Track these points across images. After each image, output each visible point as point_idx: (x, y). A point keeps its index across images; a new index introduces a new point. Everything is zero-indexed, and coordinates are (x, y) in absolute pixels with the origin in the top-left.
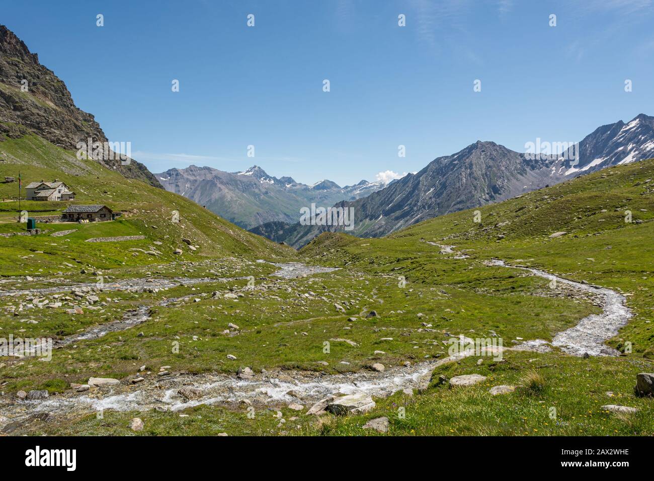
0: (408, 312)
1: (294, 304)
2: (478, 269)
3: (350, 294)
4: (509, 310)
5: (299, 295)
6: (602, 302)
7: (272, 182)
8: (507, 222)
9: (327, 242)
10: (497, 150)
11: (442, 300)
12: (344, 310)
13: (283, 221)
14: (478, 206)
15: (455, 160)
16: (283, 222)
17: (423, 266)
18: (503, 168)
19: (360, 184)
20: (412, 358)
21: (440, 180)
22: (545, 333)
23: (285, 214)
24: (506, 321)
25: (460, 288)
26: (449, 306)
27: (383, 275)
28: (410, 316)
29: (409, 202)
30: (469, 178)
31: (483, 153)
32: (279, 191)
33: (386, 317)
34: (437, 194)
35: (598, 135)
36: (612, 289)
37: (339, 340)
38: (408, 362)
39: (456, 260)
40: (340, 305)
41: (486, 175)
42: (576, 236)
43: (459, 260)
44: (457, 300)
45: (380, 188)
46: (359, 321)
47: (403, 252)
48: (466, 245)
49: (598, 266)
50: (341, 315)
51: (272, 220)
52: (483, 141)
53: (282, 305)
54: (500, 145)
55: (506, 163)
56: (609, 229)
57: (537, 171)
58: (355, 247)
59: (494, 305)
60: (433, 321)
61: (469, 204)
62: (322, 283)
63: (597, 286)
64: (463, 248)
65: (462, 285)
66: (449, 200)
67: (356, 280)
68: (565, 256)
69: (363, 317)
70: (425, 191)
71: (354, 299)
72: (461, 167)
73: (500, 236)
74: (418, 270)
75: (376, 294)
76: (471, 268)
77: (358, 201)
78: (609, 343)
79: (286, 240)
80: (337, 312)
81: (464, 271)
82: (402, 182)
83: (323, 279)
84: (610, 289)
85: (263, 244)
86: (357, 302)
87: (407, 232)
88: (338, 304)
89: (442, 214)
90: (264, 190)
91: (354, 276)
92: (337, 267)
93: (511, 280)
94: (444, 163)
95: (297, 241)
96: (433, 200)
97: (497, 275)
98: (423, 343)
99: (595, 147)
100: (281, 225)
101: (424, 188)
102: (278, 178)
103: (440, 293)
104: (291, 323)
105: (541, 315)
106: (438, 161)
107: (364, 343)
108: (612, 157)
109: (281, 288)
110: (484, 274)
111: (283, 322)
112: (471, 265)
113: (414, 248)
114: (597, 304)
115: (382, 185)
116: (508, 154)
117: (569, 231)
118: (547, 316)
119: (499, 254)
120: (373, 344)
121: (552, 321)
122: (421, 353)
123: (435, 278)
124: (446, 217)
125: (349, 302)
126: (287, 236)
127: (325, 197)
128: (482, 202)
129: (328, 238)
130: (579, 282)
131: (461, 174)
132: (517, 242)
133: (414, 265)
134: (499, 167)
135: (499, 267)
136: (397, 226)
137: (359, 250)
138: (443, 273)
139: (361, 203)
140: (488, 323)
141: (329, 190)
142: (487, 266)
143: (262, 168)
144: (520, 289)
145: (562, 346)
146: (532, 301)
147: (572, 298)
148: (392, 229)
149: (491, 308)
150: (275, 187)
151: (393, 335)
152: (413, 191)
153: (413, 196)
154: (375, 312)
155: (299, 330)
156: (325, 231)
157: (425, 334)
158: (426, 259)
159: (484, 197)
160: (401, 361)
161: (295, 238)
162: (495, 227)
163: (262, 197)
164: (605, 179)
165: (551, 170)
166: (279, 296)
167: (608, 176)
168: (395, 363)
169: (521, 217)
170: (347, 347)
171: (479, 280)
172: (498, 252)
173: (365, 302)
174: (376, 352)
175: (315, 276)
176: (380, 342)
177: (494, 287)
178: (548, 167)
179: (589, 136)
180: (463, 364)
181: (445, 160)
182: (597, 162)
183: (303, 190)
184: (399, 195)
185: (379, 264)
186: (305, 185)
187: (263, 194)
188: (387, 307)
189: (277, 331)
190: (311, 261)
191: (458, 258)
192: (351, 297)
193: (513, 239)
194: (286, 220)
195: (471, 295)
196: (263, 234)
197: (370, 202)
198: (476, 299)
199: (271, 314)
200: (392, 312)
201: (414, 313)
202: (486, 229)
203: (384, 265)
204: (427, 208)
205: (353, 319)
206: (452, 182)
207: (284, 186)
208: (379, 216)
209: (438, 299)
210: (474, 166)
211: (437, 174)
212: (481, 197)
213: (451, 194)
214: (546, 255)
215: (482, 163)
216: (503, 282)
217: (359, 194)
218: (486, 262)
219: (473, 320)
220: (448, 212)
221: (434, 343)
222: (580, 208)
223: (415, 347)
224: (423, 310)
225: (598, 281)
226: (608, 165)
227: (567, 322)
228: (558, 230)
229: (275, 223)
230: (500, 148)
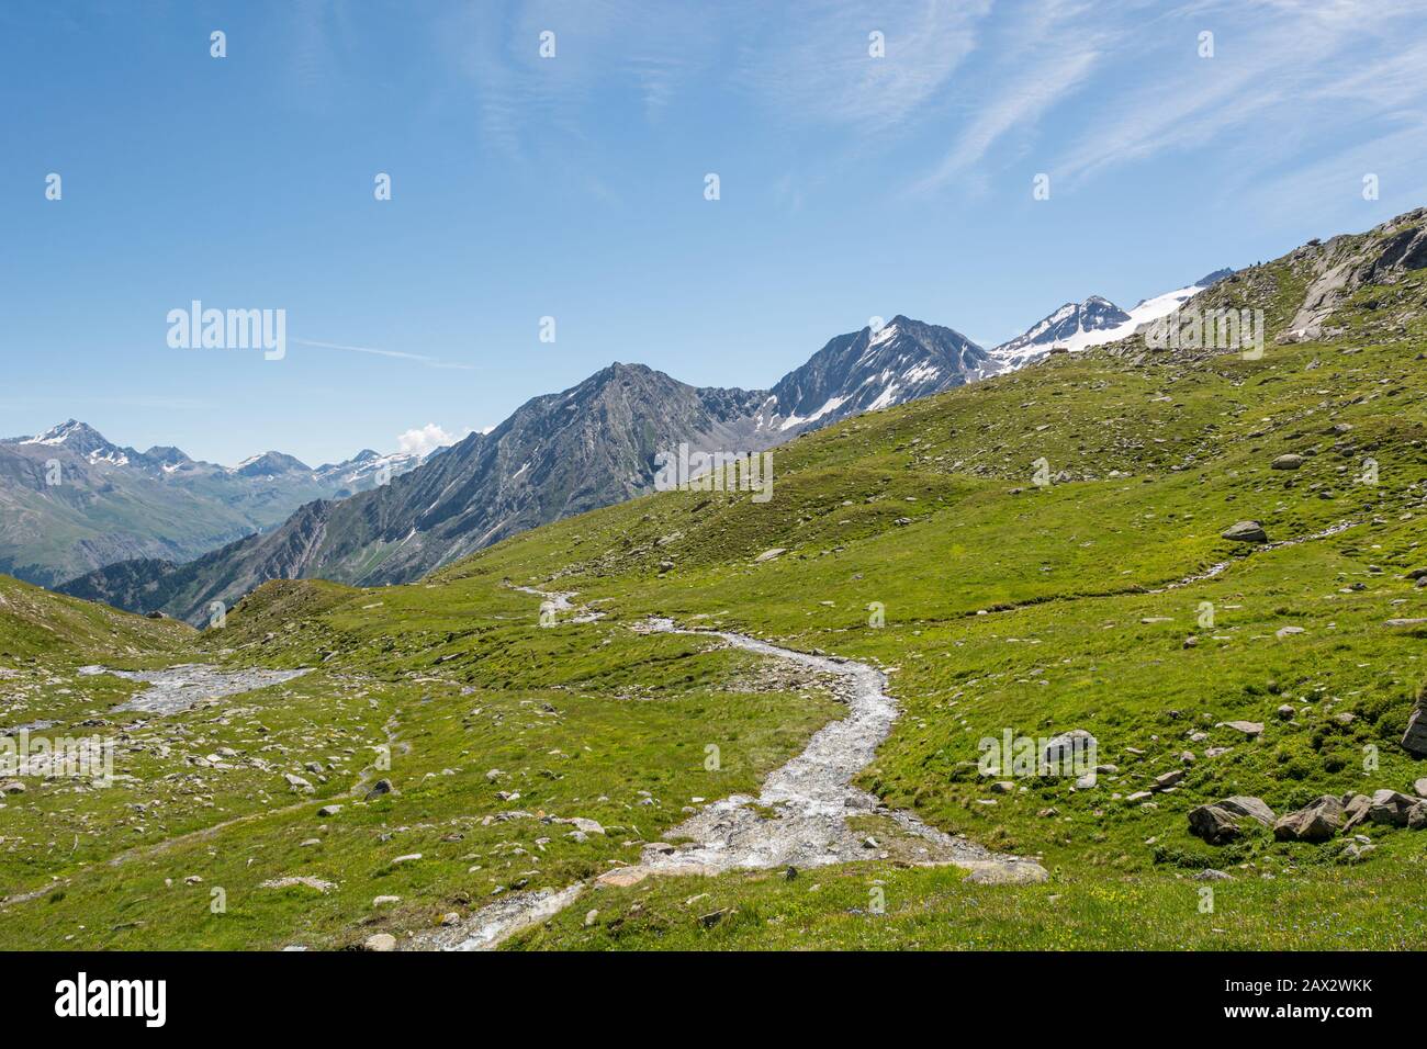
0: (468, 770)
1: (173, 791)
2: (623, 643)
3: (329, 741)
4: (680, 734)
5: (192, 760)
6: (847, 692)
7: (124, 460)
8: (678, 534)
9: (278, 605)
10: (653, 382)
11: (544, 727)
12: (310, 788)
13: (157, 557)
14: (622, 497)
15: (570, 403)
16: (159, 561)
17: (507, 646)
18: (667, 419)
19: (358, 459)
20: (463, 902)
21: (541, 447)
22: (746, 778)
23: (163, 539)
24: (674, 762)
25: (585, 690)
26: (559, 742)
27: (414, 675)
28: (472, 779)
29: (475, 497)
30: (601, 440)
31: (626, 389)
32: (146, 484)
33: (415, 791)
34: (537, 477)
35: (832, 353)
36: (865, 662)
37: (289, 881)
38: (454, 914)
39: (578, 625)
40: (302, 776)
41: (635, 433)
42: (801, 557)
43: (584, 624)
44: (575, 724)
45: (408, 466)
46: (347, 812)
47: (461, 615)
48: (599, 589)
49: (842, 616)
50: (304, 801)
51: (126, 557)
52: (624, 363)
53: (139, 800)
54: (658, 372)
55: (672, 407)
56: (858, 538)
57: (730, 423)
58: (347, 614)
59: (650, 724)
60: (523, 783)
61: (603, 495)
62: (257, 718)
63: (840, 658)
64: (591, 597)
65: (590, 684)
66: (562, 487)
67: (346, 701)
68: (785, 601)
69: (358, 798)
70: (511, 472)
71: (338, 752)
72: (583, 418)
73: (665, 564)
74: (496, 657)
75: (396, 731)
76: (608, 641)
77: (354, 500)
78: (859, 781)
79: (168, 605)
80: (292, 795)
81: (593, 651)
82: (458, 453)
83: (261, 708)
84: (861, 661)
85: (100, 622)
86: (347, 759)
87: (472, 566)
88: (295, 773)
89: (550, 518)
90: (101, 483)
91: (341, 689)
92: (303, 667)
93: (686, 661)
94: (548, 409)
95: (198, 605)
96: (529, 489)
97: (659, 653)
98: (492, 856)
99: (828, 376)
100: (152, 568)
101: (508, 465)
102: (141, 450)
103: (539, 712)
104: (163, 849)
105: (741, 737)
106: (534, 404)
107: (350, 879)
108: (858, 395)
109: (139, 747)
110: (634, 654)
111: (141, 848)
112: (607, 637)
113: (486, 605)
114: (838, 698)
115: (412, 461)
116: (675, 390)
117: (790, 547)
118: (752, 738)
119: (663, 604)
120: (375, 877)
121: (760, 747)
122: (484, 884)
123: (532, 674)
124: (556, 528)
125: (326, 763)
126: (172, 596)
127: (271, 493)
128: (629, 490)
129: (279, 595)
130: (809, 653)
131: (584, 432)
132: (698, 574)
133: (487, 647)
134: (658, 416)
135: (663, 635)
136: (451, 552)
137: (357, 621)
138: (549, 659)
139: (362, 503)
140: (637, 773)
141: (280, 476)
142: (640, 635)
143: (92, 425)
144: (703, 680)
145: (776, 804)
146: (725, 705)
147: (798, 689)
148: (439, 558)
149: (645, 734)
150: (132, 474)
151: (424, 844)
152: (484, 472)
153: (485, 483)
154: (388, 782)
155: (179, 869)
156: (274, 575)
157: (496, 830)
158: (512, 629)
159: (632, 479)
160: (437, 914)
161: (193, 597)
162: (655, 545)
163: (95, 499)
164: (846, 439)
165: (756, 422)
166: (135, 774)
167: (852, 433)
168: (421, 922)
169: (704, 523)
170: (308, 898)
171: (624, 669)
172: (660, 600)
173: (366, 756)
174: (377, 900)
175: (238, 700)
176: (391, 869)
177: (654, 681)
178: (749, 415)
179: (816, 354)
180: (556, 928)
181: (549, 402)
182: (833, 404)
183: (210, 478)
184: (452, 480)
185: (406, 652)
186: (216, 466)
187: (99, 492)
188: (420, 762)
189: (114, 885)
190: (234, 657)
191: (581, 620)
192: (331, 747)
193: (690, 568)
194: (166, 554)
195: (607, 705)
196: (101, 595)
197: (383, 499)
198: (617, 715)
199: (104, 829)
200: (428, 775)
201: (480, 770)
202: (638, 552)
203: (417, 651)
204: (515, 508)
205: (332, 809)
206: (567, 449)
207: (159, 469)
208: (407, 532)
209: (536, 727)
210: (610, 416)
211: (535, 434)
212: (627, 479)
213: (567, 476)
214: (751, 601)
215: (626, 408)
216: (672, 668)
217: (359, 484)
218: (637, 627)
219: (606, 769)
220: (561, 513)
221: (517, 851)
222: (807, 500)
223: (474, 869)
224: (499, 761)
225: (841, 647)
226: (852, 408)
227: (787, 747)
228: (770, 544)
229: (135, 565)
230: (659, 378)
